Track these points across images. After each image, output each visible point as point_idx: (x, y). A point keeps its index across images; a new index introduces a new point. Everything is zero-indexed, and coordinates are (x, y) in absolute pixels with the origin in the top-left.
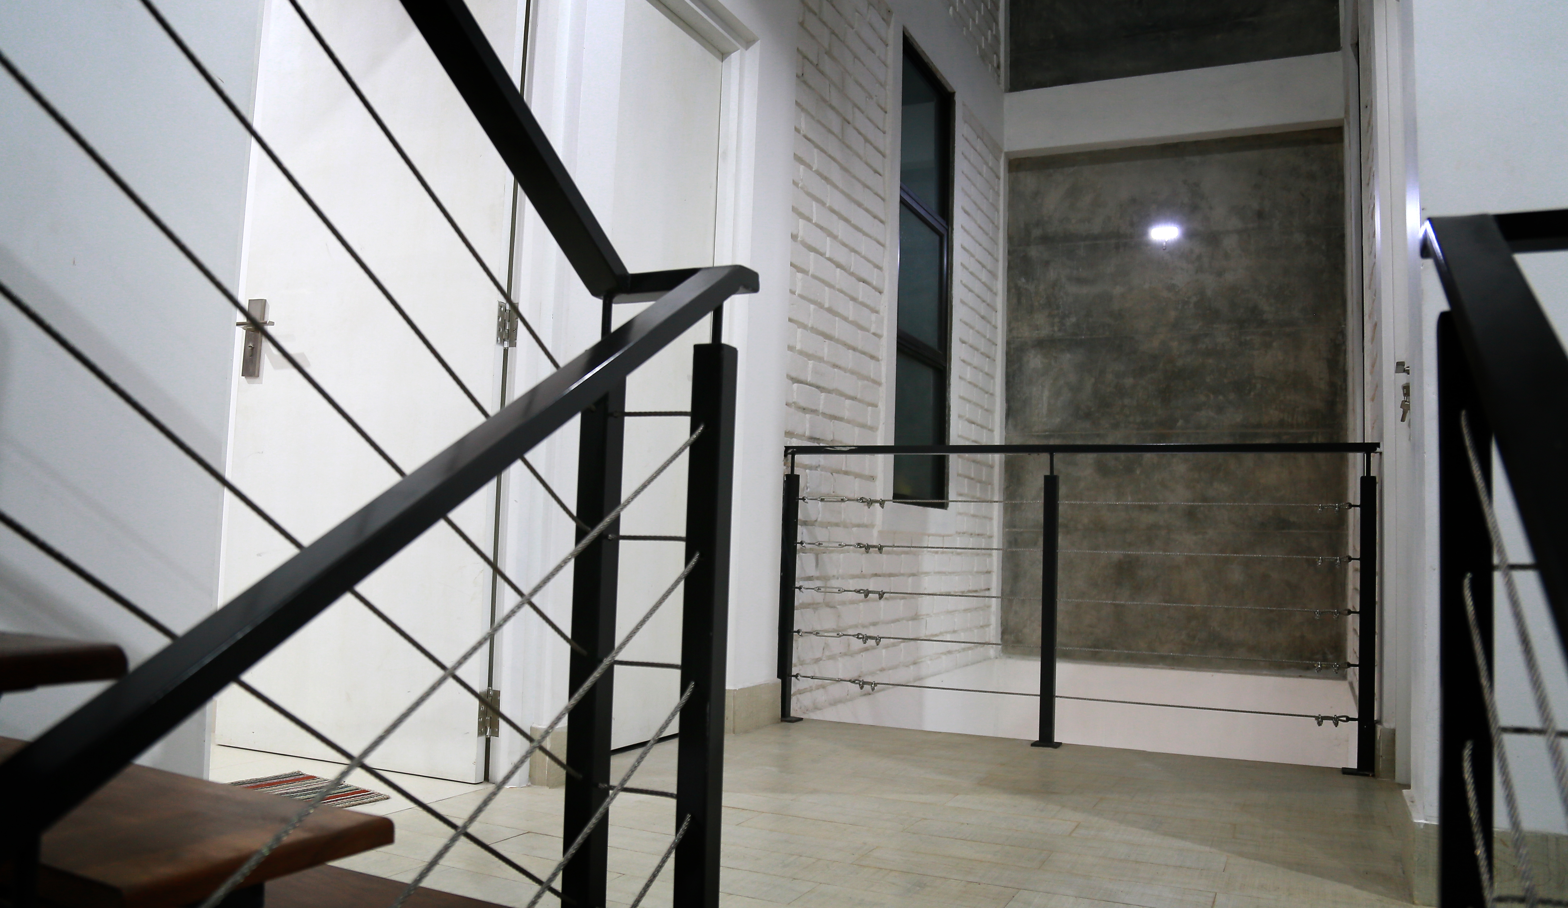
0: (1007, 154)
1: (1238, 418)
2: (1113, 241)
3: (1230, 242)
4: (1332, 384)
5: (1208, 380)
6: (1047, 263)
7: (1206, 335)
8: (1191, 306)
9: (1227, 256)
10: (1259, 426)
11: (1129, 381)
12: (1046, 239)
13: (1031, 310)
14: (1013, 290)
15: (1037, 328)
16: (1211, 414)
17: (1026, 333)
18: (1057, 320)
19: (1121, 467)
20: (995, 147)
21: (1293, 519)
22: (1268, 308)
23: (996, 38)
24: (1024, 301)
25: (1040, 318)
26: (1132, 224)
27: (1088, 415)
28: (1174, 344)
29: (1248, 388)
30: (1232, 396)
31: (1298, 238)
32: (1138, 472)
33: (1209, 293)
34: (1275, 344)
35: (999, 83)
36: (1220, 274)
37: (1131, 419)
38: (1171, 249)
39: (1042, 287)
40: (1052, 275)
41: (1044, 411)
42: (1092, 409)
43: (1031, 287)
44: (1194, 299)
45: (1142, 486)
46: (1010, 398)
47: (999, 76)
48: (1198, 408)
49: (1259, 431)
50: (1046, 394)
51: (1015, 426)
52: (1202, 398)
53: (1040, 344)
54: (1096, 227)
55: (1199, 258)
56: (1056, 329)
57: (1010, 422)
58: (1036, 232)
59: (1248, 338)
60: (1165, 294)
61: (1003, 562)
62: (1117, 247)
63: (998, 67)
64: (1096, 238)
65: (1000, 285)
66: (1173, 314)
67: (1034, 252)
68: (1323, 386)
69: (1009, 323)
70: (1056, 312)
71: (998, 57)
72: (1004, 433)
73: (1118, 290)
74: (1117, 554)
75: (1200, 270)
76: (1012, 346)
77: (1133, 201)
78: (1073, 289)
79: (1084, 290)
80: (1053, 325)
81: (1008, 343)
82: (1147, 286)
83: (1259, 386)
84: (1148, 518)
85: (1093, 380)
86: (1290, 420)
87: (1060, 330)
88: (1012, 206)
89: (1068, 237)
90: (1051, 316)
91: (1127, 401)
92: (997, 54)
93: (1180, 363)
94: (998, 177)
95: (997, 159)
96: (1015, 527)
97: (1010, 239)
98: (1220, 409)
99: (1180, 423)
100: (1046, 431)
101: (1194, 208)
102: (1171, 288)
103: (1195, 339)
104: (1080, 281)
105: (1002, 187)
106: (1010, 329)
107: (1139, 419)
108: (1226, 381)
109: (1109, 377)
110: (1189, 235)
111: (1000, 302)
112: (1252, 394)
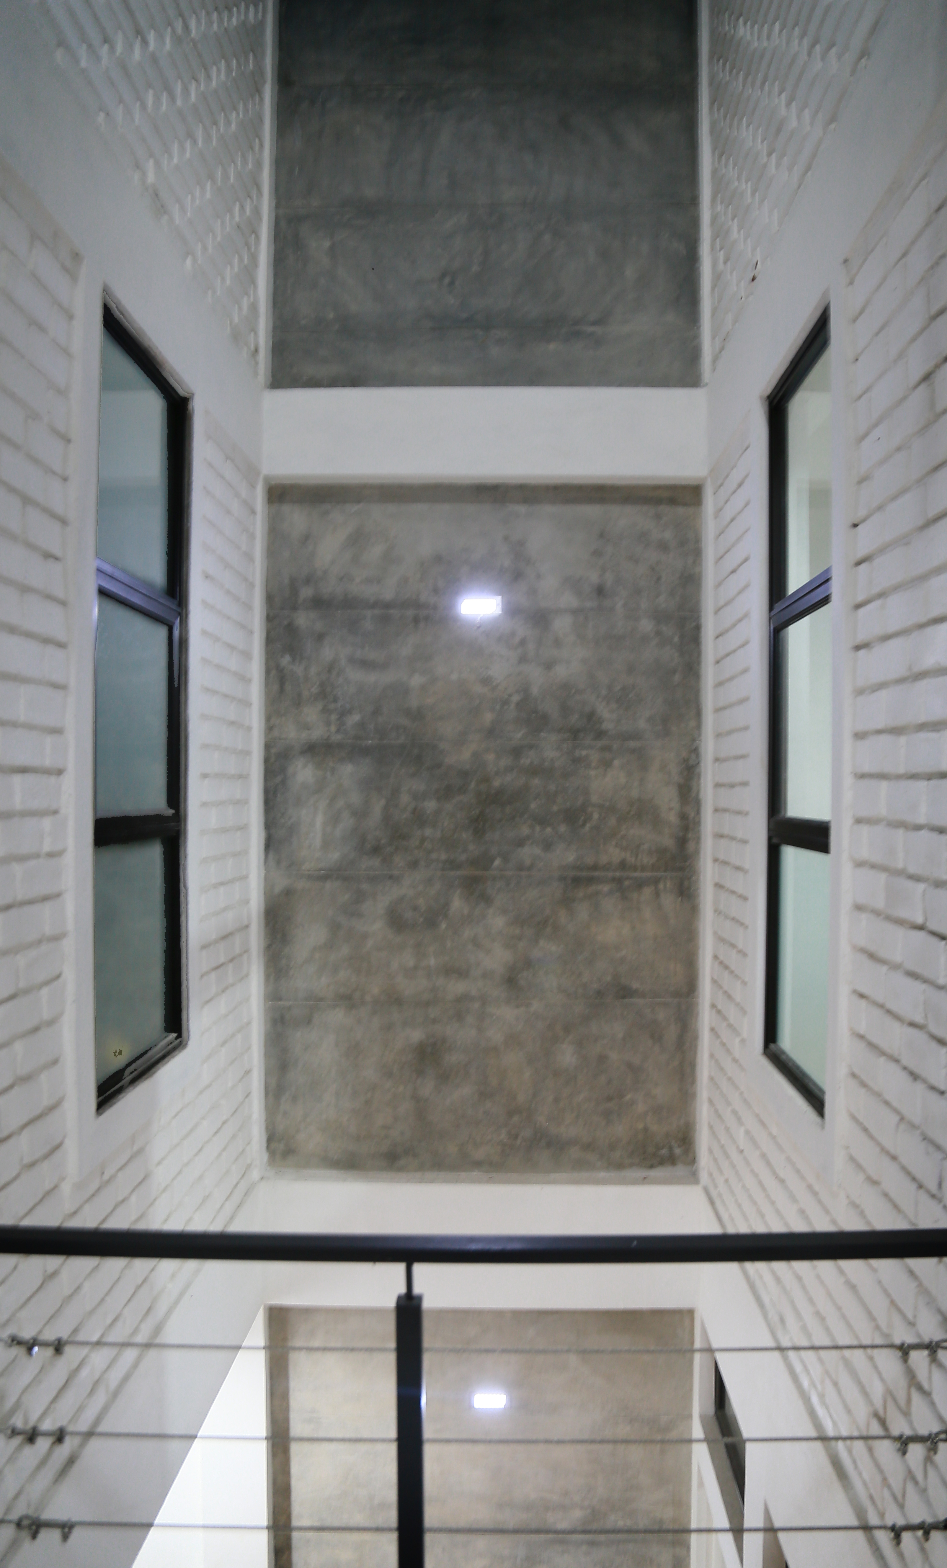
0: (267, 479)
1: (571, 857)
2: (410, 613)
3: (562, 625)
4: (683, 817)
5: (533, 806)
6: (320, 637)
7: (531, 747)
8: (513, 706)
9: (558, 643)
10: (595, 867)
11: (430, 805)
12: (319, 603)
13: (298, 702)
14: (273, 672)
15: (307, 727)
16: (537, 851)
17: (291, 733)
18: (334, 717)
19: (422, 919)
20: (250, 471)
21: (635, 985)
22: (608, 715)
23: (254, 307)
24: (288, 687)
25: (312, 713)
26: (436, 591)
27: (376, 850)
28: (490, 757)
29: (583, 818)
30: (563, 828)
31: (646, 625)
32: (443, 926)
33: (535, 691)
34: (616, 762)
35: (256, 374)
36: (549, 666)
37: (434, 856)
38: (488, 630)
39: (313, 670)
40: (327, 653)
41: (318, 842)
42: (383, 842)
43: (298, 669)
44: (516, 698)
45: (449, 944)
46: (271, 822)
47: (257, 363)
48: (520, 843)
49: (596, 874)
50: (320, 819)
51: (278, 862)
52: (525, 830)
53: (311, 749)
54: (388, 594)
55: (523, 642)
56: (333, 728)
57: (271, 856)
58: (306, 593)
59: (584, 753)
60: (479, 689)
61: (266, 1045)
62: (416, 620)
63: (256, 350)
64: (388, 606)
65: (256, 668)
66: (488, 717)
67: (303, 620)
68: (672, 818)
69: (268, 718)
70: (332, 706)
71: (256, 334)
72: (263, 873)
73: (416, 681)
74: (417, 1035)
75: (523, 659)
76: (273, 751)
77: (438, 559)
78: (356, 675)
79: (372, 678)
80: (328, 724)
81: (268, 747)
82: (454, 677)
83: (596, 816)
84: (457, 987)
85: (383, 802)
86: (633, 860)
87: (338, 731)
88: (272, 553)
89: (350, 603)
90: (325, 710)
91: (428, 832)
92: (254, 330)
93: (497, 783)
94: (253, 512)
95: (253, 486)
96: (280, 999)
97: (269, 599)
98: (548, 846)
99: (497, 862)
100: (321, 870)
101: (517, 576)
102: (486, 681)
103: (517, 752)
104: (366, 664)
105: (259, 525)
106: (269, 728)
107: (443, 856)
108: (555, 808)
109: (405, 798)
110: (512, 611)
111: (256, 692)
112: (588, 825)
